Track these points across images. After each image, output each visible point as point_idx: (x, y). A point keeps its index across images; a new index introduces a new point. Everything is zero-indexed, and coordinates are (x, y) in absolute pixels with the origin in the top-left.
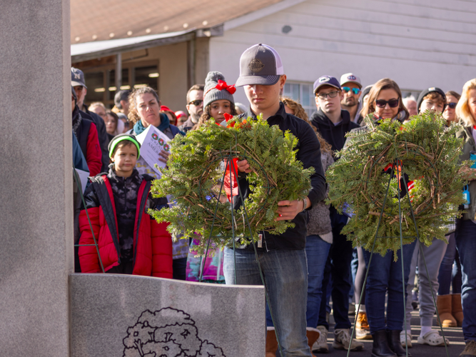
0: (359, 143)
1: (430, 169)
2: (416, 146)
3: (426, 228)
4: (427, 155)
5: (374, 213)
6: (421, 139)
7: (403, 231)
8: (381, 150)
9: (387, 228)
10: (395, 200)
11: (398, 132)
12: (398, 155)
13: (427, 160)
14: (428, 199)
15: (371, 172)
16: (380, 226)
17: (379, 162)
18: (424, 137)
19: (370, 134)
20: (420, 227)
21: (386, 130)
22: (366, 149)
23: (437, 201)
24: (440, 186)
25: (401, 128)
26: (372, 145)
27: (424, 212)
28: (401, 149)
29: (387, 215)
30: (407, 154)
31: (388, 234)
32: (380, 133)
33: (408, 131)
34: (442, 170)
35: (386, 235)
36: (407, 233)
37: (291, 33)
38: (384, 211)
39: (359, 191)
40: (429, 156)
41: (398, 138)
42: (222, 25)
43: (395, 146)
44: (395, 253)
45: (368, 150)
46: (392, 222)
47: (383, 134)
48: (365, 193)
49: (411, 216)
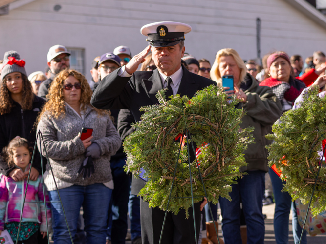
0: (153, 116)
1: (216, 137)
2: (202, 117)
3: (213, 188)
4: (212, 125)
5: (168, 177)
6: (207, 111)
7: (193, 191)
8: (172, 122)
9: (179, 190)
10: (185, 165)
11: (186, 106)
12: (188, 126)
13: (212, 129)
14: (214, 164)
15: (163, 142)
16: (173, 188)
17: (171, 133)
18: (209, 110)
19: (162, 108)
20: (207, 188)
21: (176, 104)
22: (159, 122)
23: (221, 164)
24: (224, 151)
25: (189, 103)
26: (164, 118)
27: (211, 174)
28: (189, 121)
29: (178, 179)
30: (195, 125)
31: (180, 195)
32: (171, 107)
33: (195, 104)
34: (225, 138)
35: (178, 196)
36: (196, 194)
37: (61, 11)
38: (176, 175)
39: (154, 159)
40: (214, 126)
41: (187, 111)
42: (8, 6)
43: (184, 119)
44: (186, 211)
45: (161, 122)
46: (183, 184)
47: (174, 108)
48: (159, 160)
49: (200, 179)
